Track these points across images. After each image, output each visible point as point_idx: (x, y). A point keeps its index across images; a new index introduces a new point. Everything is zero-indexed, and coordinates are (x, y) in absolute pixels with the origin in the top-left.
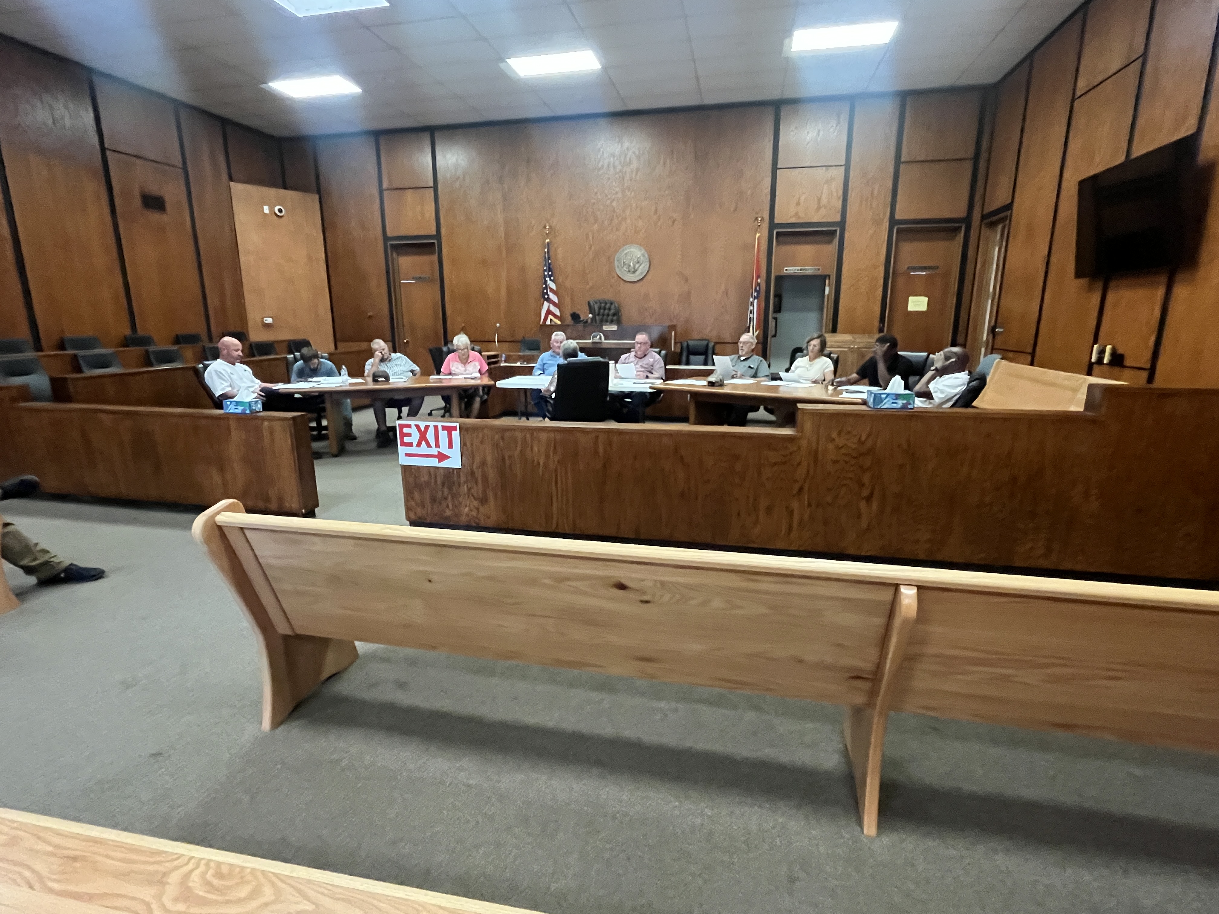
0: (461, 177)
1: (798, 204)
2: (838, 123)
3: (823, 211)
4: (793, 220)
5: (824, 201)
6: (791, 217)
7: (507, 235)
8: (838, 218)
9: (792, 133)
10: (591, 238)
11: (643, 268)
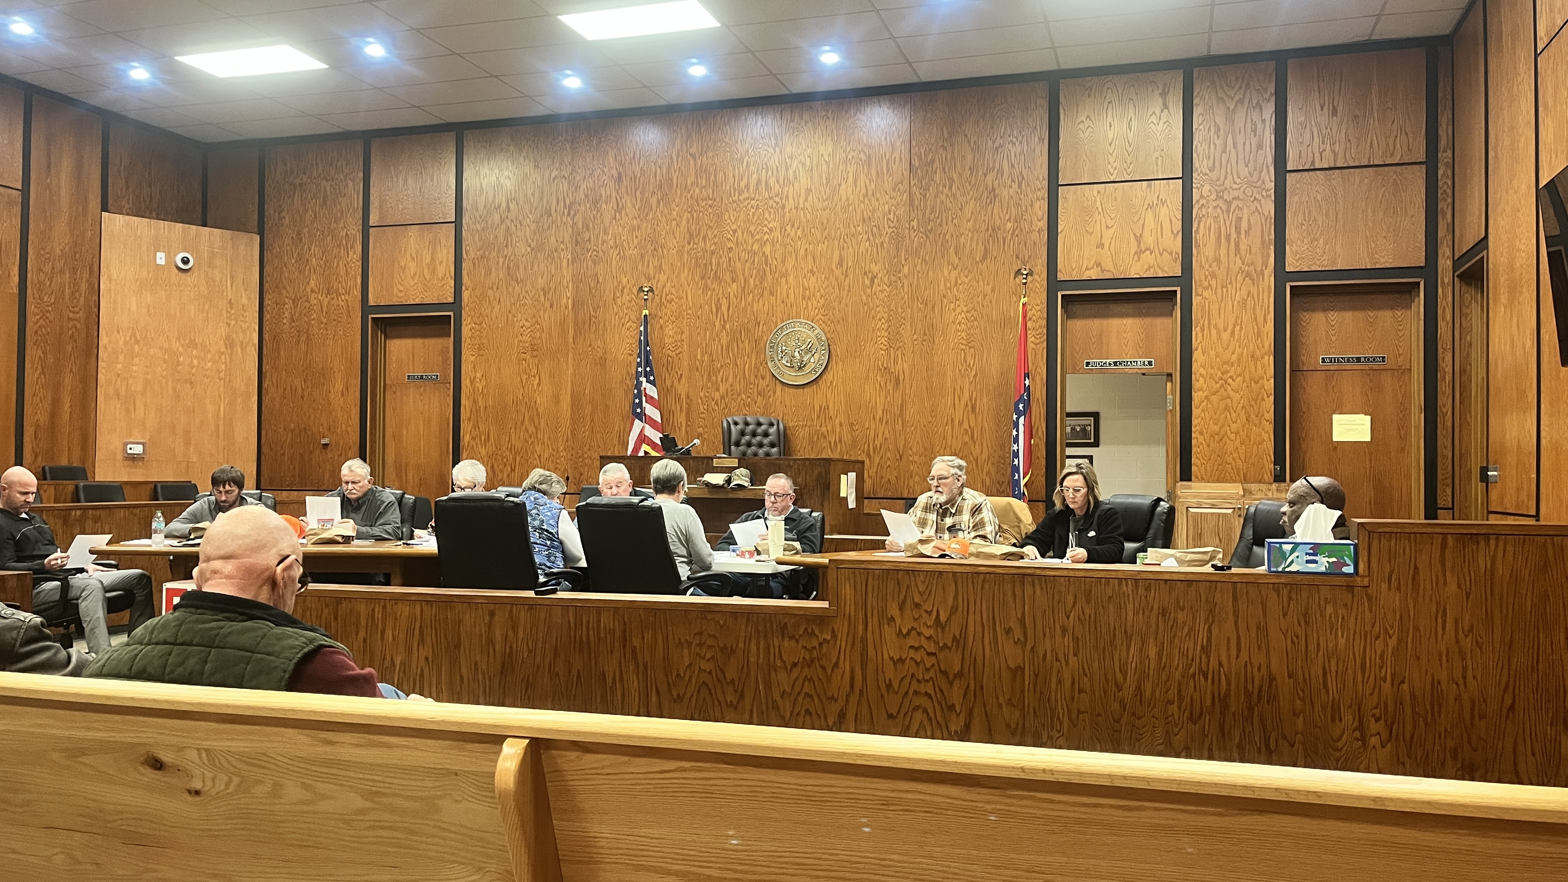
0: (504, 205)
1: (1101, 245)
2: (1165, 106)
3: (1147, 257)
4: (1093, 274)
5: (1149, 240)
6: (1087, 269)
7: (577, 305)
8: (1177, 270)
9: (1081, 126)
10: (724, 309)
11: (815, 361)
